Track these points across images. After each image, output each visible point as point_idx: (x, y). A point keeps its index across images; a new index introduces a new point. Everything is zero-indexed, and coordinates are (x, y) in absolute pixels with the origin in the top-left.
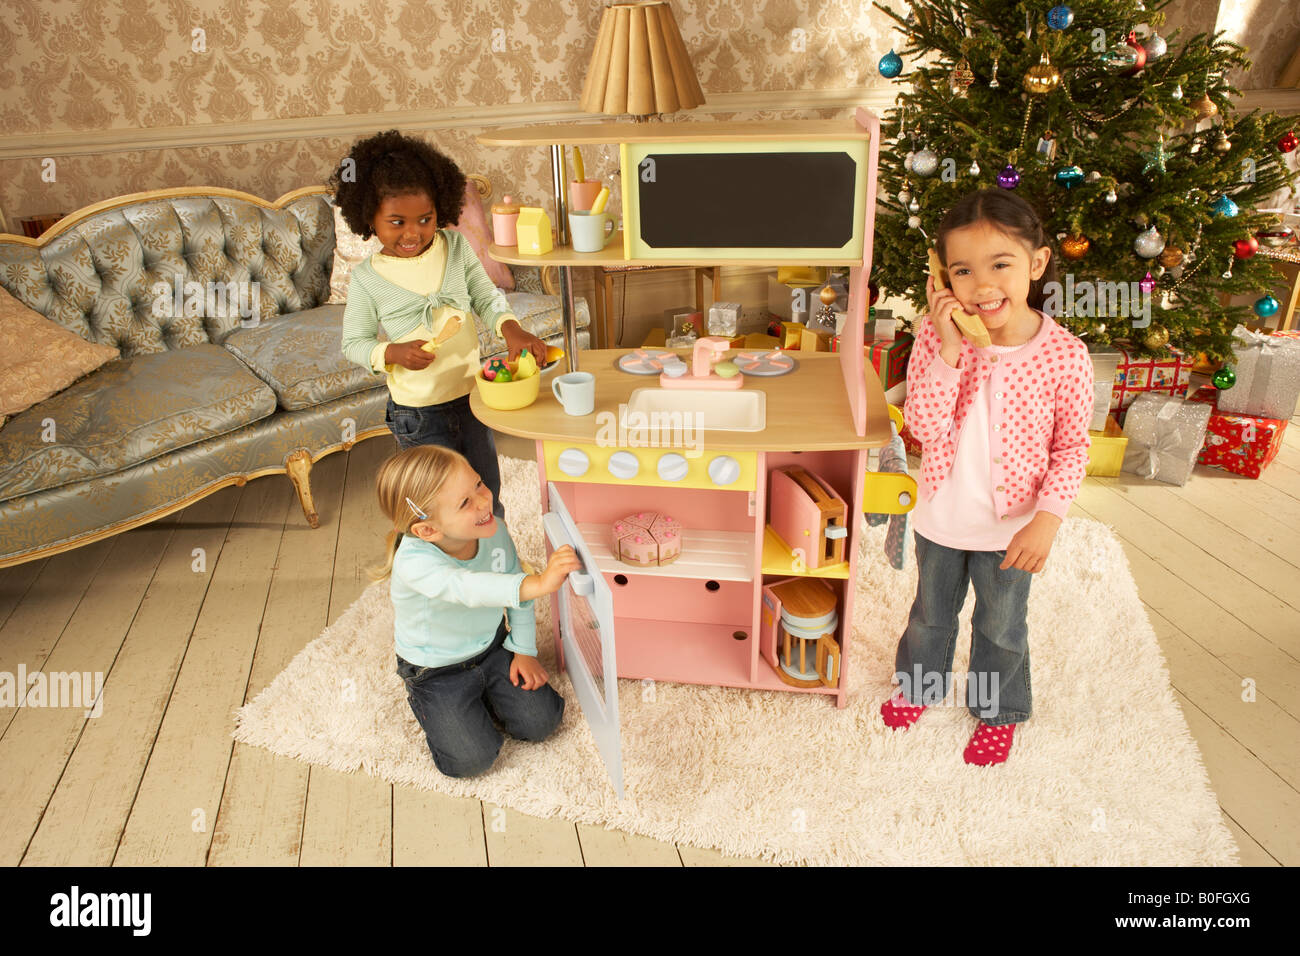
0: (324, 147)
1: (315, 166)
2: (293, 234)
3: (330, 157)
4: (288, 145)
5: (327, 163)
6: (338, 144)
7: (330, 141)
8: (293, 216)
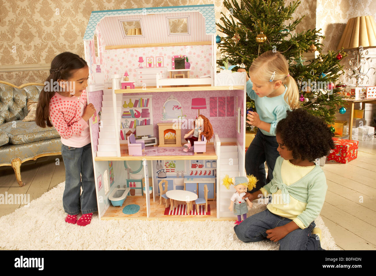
0: (38, 73)
1: (35, 79)
2: (25, 96)
3: (40, 77)
4: (26, 72)
5: (39, 79)
6: (43, 73)
7: (40, 72)
8: (25, 90)
